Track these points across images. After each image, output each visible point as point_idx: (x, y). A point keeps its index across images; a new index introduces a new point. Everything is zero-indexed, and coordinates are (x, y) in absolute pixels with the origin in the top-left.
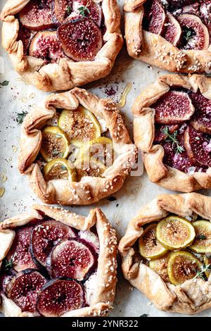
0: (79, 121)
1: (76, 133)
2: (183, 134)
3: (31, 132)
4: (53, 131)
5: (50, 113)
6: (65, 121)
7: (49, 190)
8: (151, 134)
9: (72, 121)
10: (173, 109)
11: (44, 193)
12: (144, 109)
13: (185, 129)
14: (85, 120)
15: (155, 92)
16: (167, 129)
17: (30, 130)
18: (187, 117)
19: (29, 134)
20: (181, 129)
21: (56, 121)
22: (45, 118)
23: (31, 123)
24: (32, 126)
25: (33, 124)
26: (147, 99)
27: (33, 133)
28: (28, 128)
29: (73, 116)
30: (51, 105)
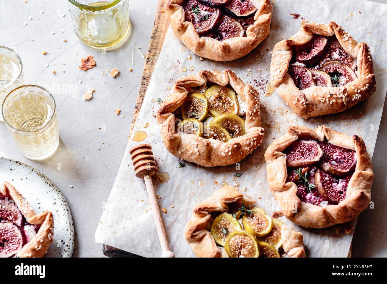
0: (223, 97)
1: (216, 105)
2: (314, 176)
3: (180, 87)
4: (198, 97)
5: (202, 81)
6: (212, 94)
7: (176, 135)
8: (283, 172)
9: (217, 94)
10: (303, 154)
11: (171, 135)
12: (276, 152)
13: (315, 171)
14: (228, 98)
15: (286, 139)
16: (299, 171)
17: (179, 86)
18: (317, 159)
19: (177, 88)
20: (311, 172)
21: (204, 91)
22: (196, 82)
23: (183, 80)
24: (183, 84)
25: (184, 81)
26: (279, 144)
27: (181, 89)
28: (178, 82)
29: (220, 92)
30: (205, 74)
